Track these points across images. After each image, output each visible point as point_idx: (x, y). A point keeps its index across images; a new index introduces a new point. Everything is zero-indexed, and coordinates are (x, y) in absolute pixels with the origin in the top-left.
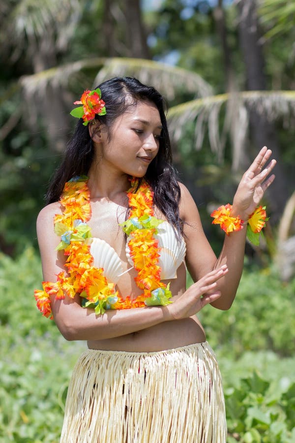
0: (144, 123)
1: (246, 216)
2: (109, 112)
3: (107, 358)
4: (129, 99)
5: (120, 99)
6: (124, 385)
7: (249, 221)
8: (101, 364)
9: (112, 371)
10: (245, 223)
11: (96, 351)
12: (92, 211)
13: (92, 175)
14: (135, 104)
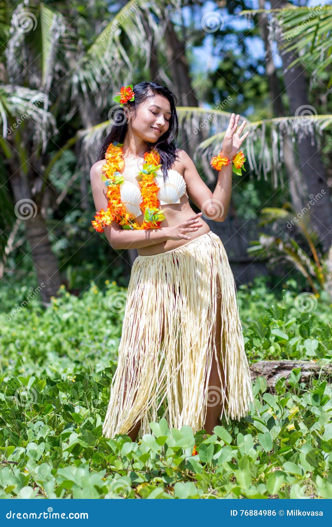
0: (158, 108)
1: (231, 158)
2: (136, 100)
3: (152, 260)
4: (150, 93)
5: (144, 92)
6: (166, 273)
7: (234, 161)
8: (148, 264)
9: (156, 267)
10: (231, 162)
11: (145, 257)
12: (126, 165)
13: (126, 142)
14: (153, 96)
